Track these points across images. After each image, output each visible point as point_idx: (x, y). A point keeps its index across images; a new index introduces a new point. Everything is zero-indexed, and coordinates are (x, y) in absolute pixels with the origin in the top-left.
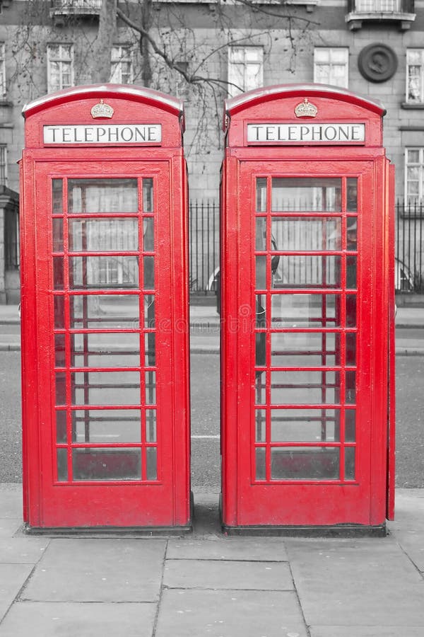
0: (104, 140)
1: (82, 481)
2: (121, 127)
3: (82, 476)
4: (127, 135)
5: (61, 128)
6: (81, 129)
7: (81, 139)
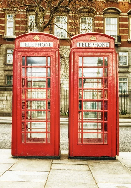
0: (37, 46)
1: (29, 143)
2: (42, 43)
3: (29, 141)
4: (43, 45)
5: (25, 43)
6: (30, 43)
7: (30, 46)
